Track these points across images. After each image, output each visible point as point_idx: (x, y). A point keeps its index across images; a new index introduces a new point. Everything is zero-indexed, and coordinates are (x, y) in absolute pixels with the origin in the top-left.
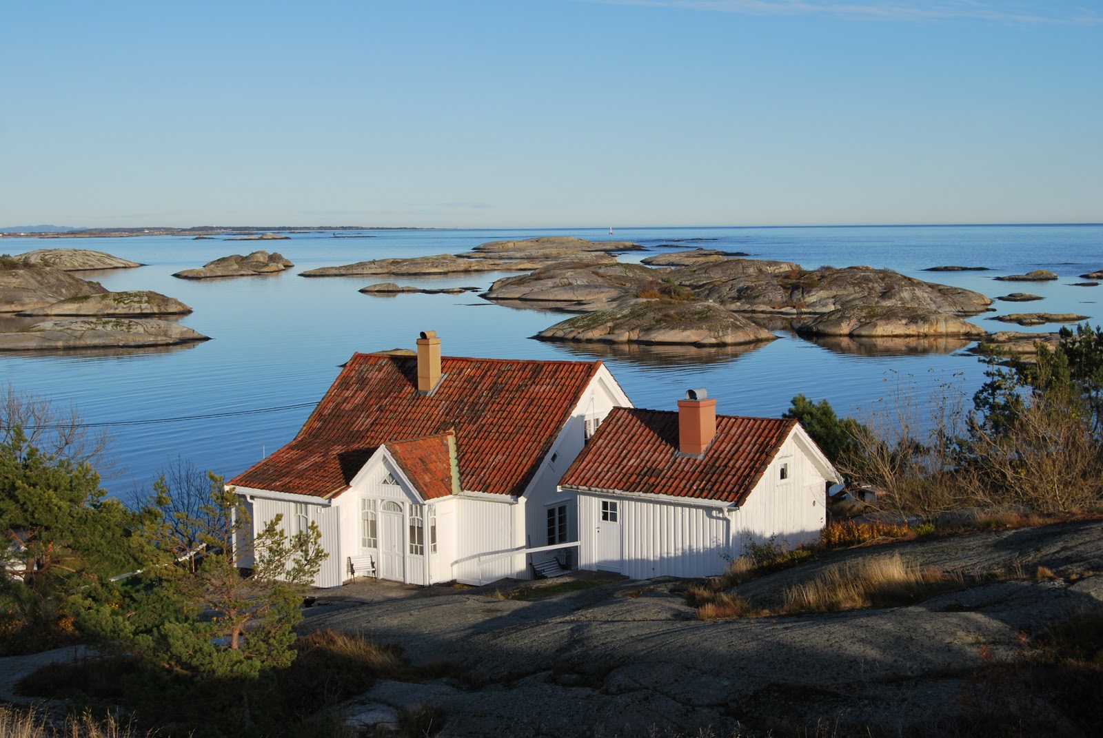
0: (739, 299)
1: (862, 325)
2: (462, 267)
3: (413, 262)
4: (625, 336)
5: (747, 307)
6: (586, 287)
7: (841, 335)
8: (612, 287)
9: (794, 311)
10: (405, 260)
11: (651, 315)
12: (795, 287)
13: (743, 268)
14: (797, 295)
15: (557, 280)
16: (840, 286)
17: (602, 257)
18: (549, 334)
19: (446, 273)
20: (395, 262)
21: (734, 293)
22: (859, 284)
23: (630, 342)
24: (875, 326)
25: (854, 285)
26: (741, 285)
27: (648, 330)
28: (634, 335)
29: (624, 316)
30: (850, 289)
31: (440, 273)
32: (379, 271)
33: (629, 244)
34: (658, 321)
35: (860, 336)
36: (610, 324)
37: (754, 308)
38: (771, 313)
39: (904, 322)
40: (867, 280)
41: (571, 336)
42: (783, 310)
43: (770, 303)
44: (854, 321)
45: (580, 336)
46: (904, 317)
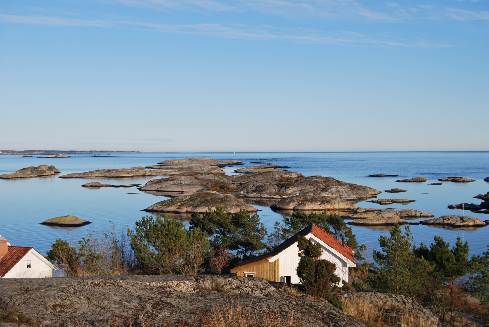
0: (255, 191)
1: (299, 204)
2: (141, 174)
3: (117, 171)
4: (184, 209)
5: (258, 195)
6: (188, 185)
7: (289, 210)
8: (202, 185)
9: (279, 197)
10: (114, 170)
11: (199, 199)
12: (282, 186)
13: (273, 175)
14: (283, 189)
15: (175, 182)
16: (303, 185)
17: (214, 169)
18: (151, 208)
19: (132, 177)
20: (109, 171)
21: (254, 189)
22: (313, 185)
23: (187, 212)
24: (305, 205)
25: (310, 185)
26: (258, 184)
27: (196, 207)
28: (189, 209)
29: (186, 200)
30: (308, 187)
31: (129, 177)
32: (100, 175)
33: (235, 161)
34: (201, 203)
35: (298, 210)
36: (179, 204)
37: (262, 196)
38: (269, 198)
39: (319, 203)
40: (317, 182)
41: (160, 209)
42: (275, 197)
43: (270, 193)
44: (296, 203)
45: (164, 210)
46: (319, 201)
